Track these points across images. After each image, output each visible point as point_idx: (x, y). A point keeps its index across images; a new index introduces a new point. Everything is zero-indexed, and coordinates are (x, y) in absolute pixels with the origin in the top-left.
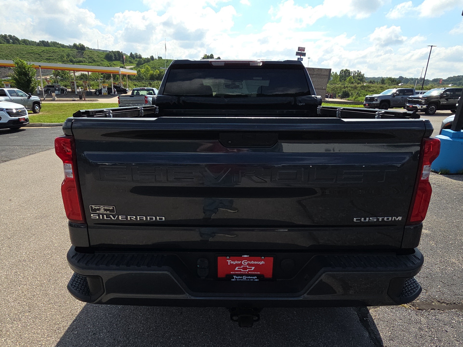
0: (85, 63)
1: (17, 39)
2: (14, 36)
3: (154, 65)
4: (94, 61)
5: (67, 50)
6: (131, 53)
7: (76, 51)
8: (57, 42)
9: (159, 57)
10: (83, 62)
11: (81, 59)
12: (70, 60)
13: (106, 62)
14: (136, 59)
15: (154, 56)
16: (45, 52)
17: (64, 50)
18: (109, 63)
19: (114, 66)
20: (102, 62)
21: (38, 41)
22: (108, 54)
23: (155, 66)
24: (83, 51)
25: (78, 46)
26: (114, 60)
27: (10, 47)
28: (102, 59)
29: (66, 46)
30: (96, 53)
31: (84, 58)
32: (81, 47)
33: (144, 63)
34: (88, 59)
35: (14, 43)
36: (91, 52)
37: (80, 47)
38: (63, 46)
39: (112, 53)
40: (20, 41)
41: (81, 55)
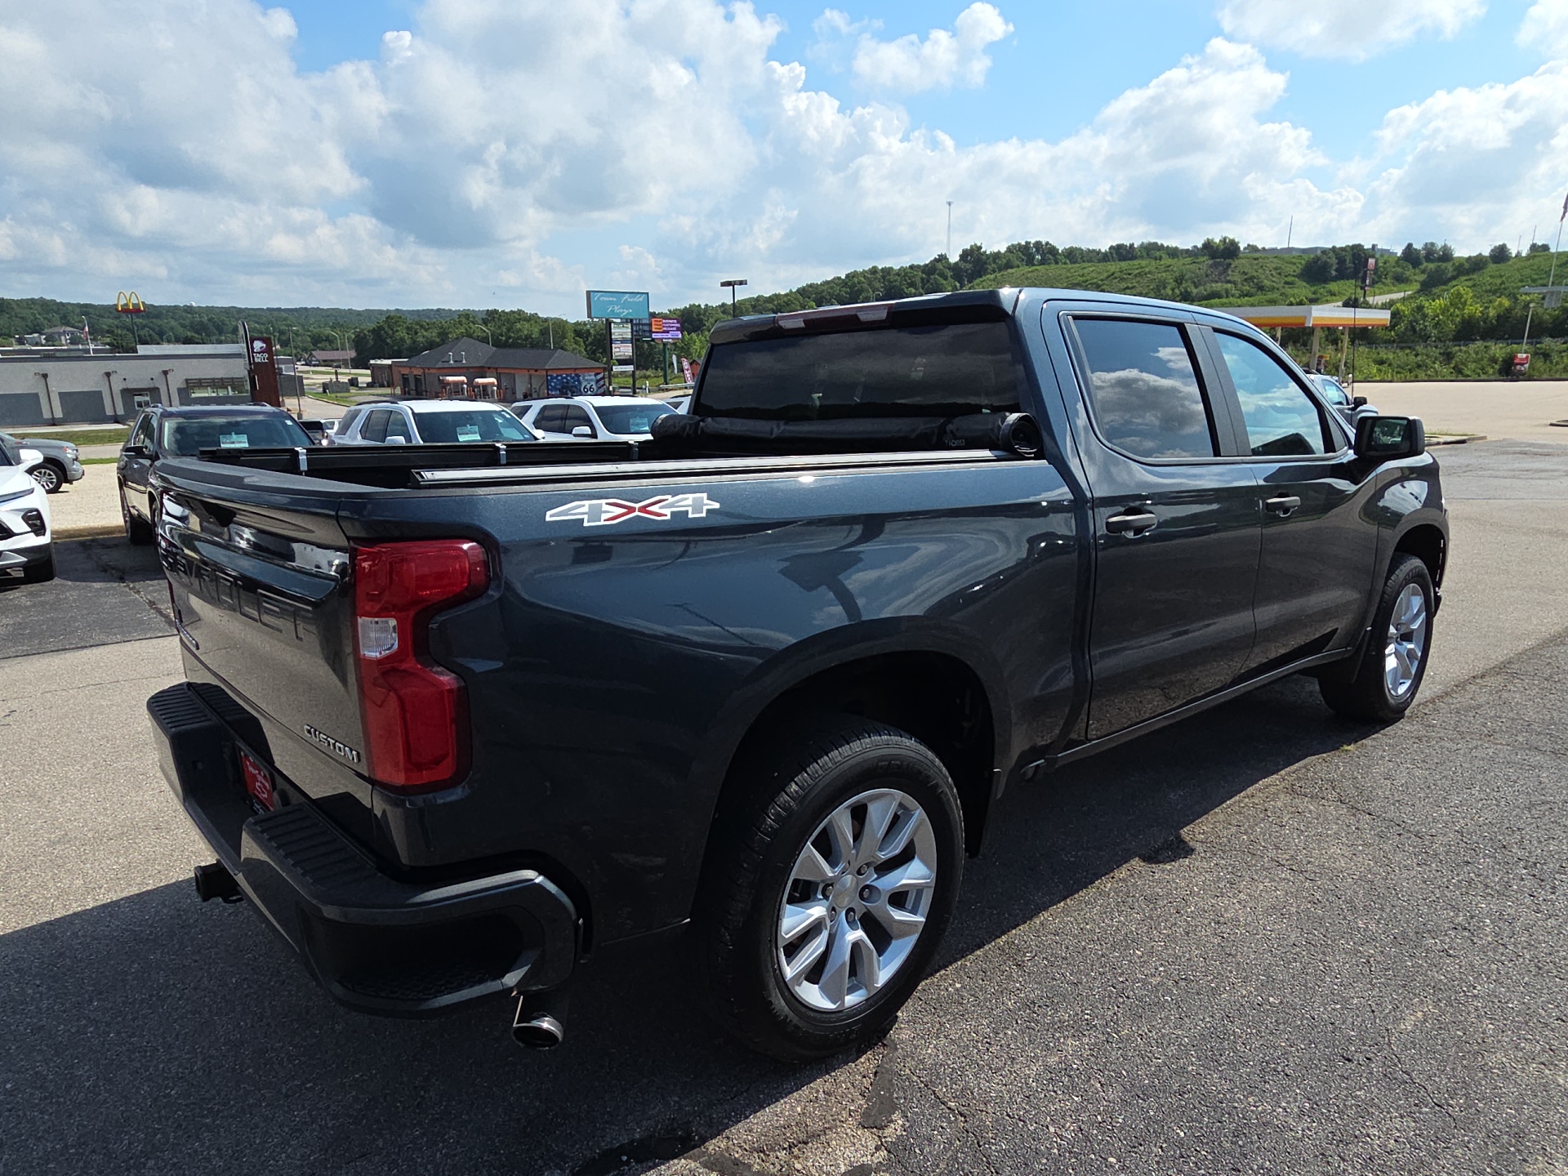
0: (1227, 297)
1: (1052, 250)
2: (1047, 243)
3: (1498, 281)
4: (1261, 288)
5: (1177, 264)
6: (1410, 246)
7: (1206, 261)
8: (1159, 243)
9: (1534, 247)
10: (1220, 297)
11: (1217, 287)
12: (1181, 293)
13: (1303, 290)
14: (1425, 264)
15: (1509, 246)
16: (1116, 278)
17: (1169, 266)
18: (1313, 289)
19: (1329, 298)
20: (1289, 291)
21: (1104, 248)
22: (1316, 260)
23: (1503, 283)
24: (1228, 261)
25: (1218, 246)
26: (1335, 279)
27: (1029, 275)
28: (1290, 279)
29: (1182, 250)
30: (1275, 260)
31: (1229, 282)
32: (1226, 249)
33: (1454, 278)
34: (1240, 286)
35: (1042, 262)
36: (1256, 259)
37: (1222, 247)
38: (1174, 253)
39: (1331, 254)
40: (1060, 255)
41: (1220, 274)
